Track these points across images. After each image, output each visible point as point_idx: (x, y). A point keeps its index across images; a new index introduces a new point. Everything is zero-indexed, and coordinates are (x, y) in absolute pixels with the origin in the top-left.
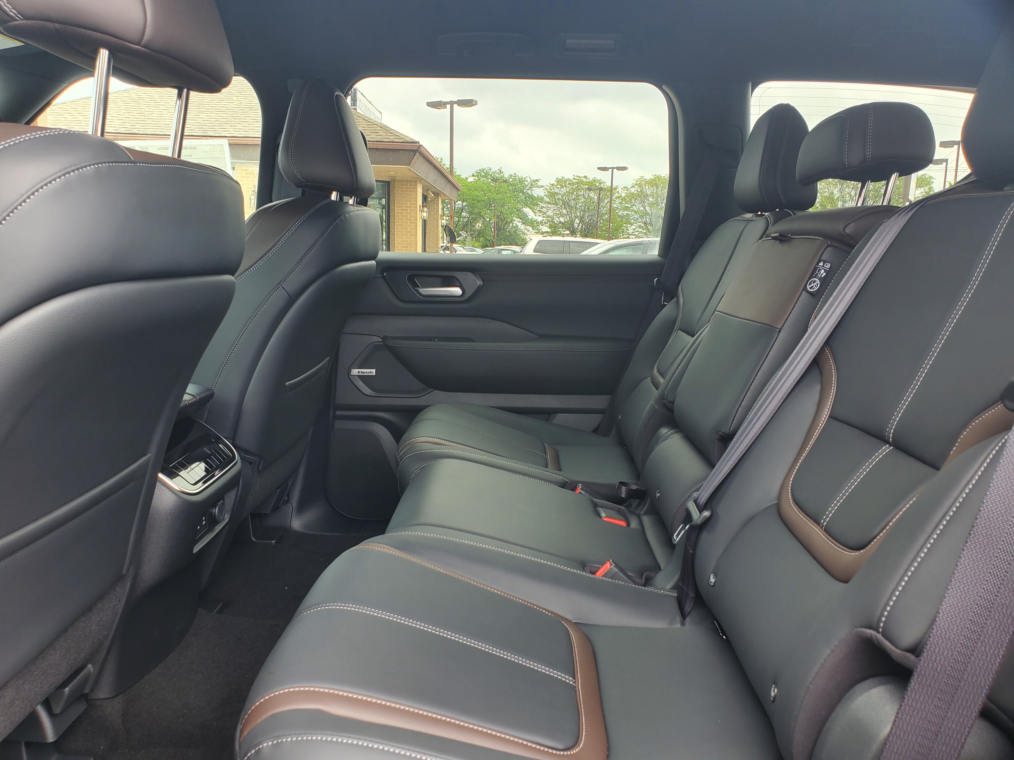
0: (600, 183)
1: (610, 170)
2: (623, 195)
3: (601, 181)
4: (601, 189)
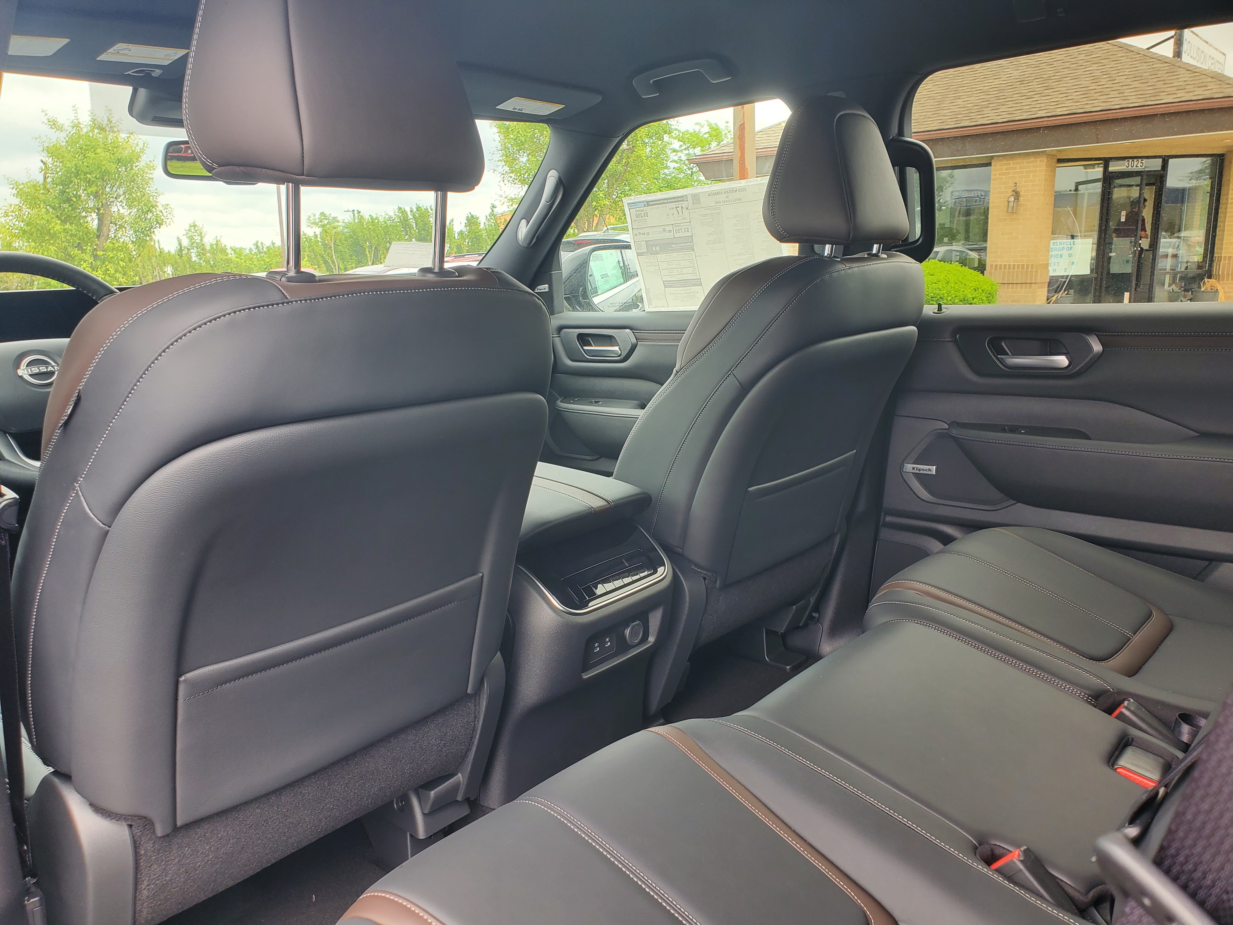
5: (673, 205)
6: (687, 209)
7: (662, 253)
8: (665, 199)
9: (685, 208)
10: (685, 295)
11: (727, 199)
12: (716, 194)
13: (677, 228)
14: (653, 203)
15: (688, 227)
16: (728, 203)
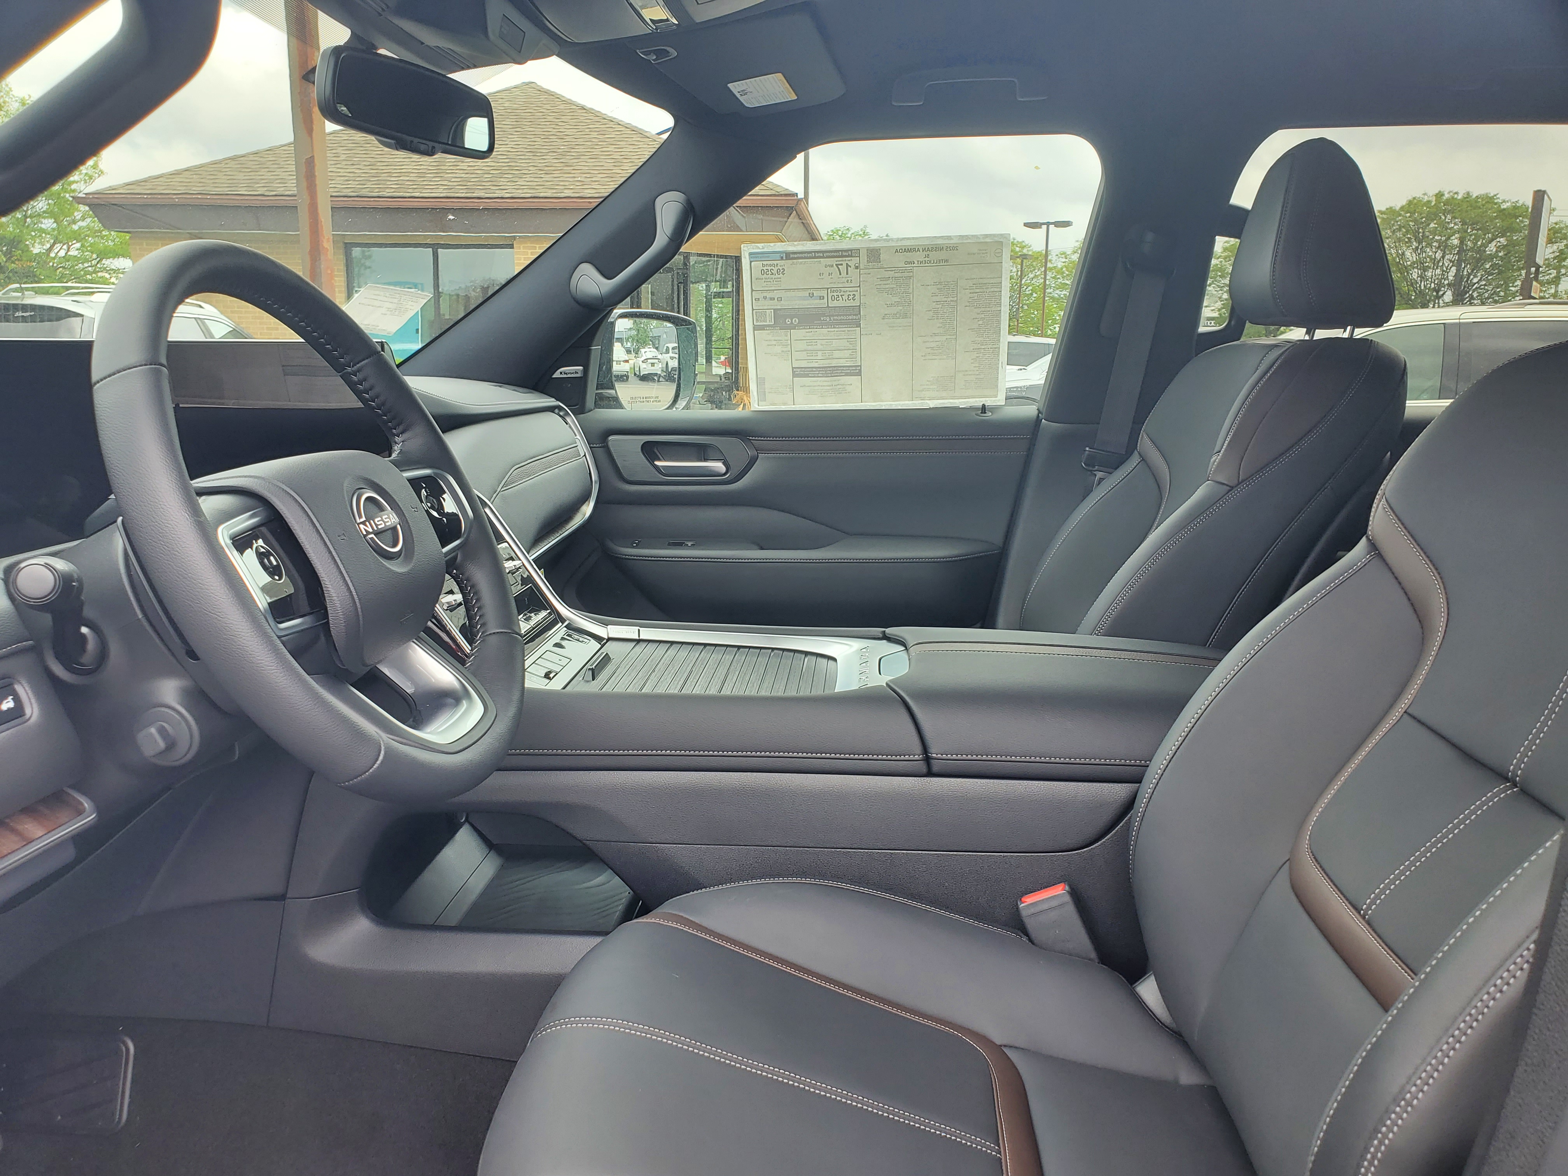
0: (1023, 247)
1: (1045, 227)
2: (1060, 265)
3: (1024, 244)
4: (1024, 257)
5: (833, 261)
6: (857, 268)
7: (801, 327)
8: (818, 252)
9: (853, 267)
10: (828, 388)
11: (927, 259)
12: (909, 251)
13: (835, 294)
14: (795, 256)
15: (854, 293)
16: (927, 265)
